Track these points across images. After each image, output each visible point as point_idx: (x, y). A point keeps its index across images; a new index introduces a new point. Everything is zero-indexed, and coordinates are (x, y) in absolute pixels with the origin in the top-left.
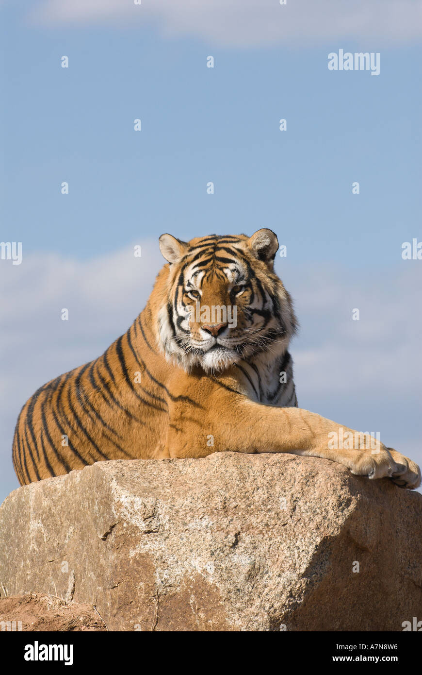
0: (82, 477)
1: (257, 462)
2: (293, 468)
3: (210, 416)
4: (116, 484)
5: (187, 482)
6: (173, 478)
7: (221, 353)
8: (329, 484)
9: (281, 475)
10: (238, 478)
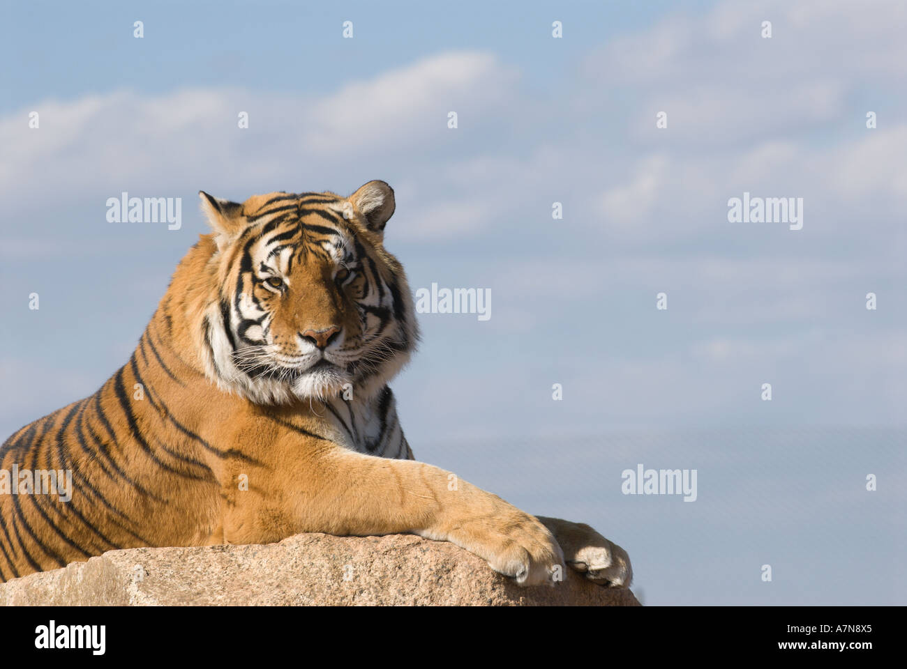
0: (85, 574)
1: (359, 548)
2: (416, 558)
3: (277, 479)
4: (136, 588)
5: (250, 582)
6: (228, 577)
7: (328, 375)
8: (473, 583)
9: (397, 568)
10: (330, 575)
